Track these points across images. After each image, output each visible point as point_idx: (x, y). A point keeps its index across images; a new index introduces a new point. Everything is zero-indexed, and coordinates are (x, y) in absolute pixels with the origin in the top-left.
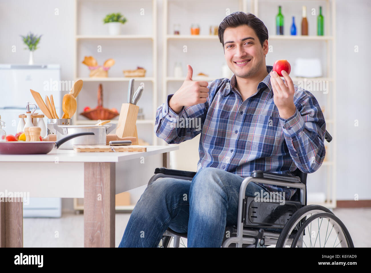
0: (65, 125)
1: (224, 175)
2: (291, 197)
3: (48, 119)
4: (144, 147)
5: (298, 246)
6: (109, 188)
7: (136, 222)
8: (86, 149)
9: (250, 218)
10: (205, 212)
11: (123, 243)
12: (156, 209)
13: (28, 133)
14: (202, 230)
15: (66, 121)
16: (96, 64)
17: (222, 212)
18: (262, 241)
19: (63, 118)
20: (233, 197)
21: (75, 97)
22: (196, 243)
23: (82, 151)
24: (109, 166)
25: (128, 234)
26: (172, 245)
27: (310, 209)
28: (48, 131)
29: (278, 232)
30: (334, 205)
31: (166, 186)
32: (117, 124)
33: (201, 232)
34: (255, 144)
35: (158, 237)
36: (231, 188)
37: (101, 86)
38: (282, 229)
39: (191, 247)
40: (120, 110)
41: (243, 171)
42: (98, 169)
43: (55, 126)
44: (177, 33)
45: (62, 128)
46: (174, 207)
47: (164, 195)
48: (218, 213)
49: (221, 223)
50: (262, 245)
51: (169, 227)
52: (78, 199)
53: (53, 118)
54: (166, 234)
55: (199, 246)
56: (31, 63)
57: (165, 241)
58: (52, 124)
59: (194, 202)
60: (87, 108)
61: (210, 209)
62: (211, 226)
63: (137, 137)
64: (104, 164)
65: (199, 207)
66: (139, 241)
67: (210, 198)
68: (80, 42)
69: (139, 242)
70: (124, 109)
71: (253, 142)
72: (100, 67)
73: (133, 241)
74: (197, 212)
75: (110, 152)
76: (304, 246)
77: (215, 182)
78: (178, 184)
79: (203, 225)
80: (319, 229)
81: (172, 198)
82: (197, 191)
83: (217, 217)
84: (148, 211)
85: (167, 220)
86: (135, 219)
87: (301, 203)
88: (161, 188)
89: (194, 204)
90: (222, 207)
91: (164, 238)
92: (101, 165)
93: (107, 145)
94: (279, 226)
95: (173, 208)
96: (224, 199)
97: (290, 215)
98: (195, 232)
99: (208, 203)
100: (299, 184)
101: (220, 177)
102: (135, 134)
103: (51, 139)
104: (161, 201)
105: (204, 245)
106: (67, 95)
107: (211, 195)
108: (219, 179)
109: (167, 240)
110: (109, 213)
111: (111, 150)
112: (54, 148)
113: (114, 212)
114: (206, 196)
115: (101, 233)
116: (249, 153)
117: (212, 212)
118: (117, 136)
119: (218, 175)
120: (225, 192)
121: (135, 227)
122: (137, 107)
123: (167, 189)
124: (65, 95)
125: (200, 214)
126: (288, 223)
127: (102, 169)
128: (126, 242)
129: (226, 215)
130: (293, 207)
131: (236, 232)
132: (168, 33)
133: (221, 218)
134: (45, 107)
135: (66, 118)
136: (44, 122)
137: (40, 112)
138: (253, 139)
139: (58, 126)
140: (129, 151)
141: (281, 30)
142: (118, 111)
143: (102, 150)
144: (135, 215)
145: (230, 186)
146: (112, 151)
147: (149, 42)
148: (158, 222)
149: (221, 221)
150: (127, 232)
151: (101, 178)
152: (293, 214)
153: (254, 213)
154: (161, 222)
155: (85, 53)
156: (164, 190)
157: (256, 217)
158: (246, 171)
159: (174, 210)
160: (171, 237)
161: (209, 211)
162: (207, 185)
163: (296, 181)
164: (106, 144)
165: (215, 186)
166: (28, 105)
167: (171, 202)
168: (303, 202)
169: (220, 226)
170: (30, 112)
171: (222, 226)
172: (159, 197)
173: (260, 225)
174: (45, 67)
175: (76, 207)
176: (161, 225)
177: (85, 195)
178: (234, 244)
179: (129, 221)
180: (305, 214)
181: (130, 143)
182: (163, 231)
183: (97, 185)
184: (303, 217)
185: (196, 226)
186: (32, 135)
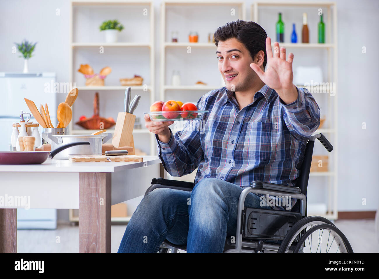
0: (60, 134)
1: (224, 186)
3: (42, 128)
4: (140, 157)
7: (132, 234)
8: (81, 159)
9: (249, 229)
10: (205, 224)
12: (152, 220)
13: (22, 142)
14: (202, 242)
15: (61, 130)
16: (93, 72)
17: (222, 224)
19: (58, 127)
20: (233, 209)
21: (70, 106)
23: (77, 161)
24: (105, 176)
25: (124, 245)
27: (310, 220)
28: (42, 141)
29: (278, 244)
30: (335, 216)
31: (163, 196)
32: (113, 134)
33: (201, 245)
34: (252, 153)
35: (155, 249)
36: (232, 199)
37: (97, 95)
38: (281, 241)
40: (116, 120)
41: (242, 181)
42: (94, 179)
43: (50, 136)
44: (175, 40)
45: (57, 138)
46: (171, 218)
47: (161, 206)
48: (218, 225)
49: (221, 235)
51: (166, 239)
52: (74, 210)
53: (48, 127)
54: (163, 246)
56: (26, 71)
58: (47, 134)
59: (193, 213)
60: (83, 117)
61: (211, 221)
63: (134, 147)
64: (100, 174)
65: (200, 219)
67: (210, 210)
68: (76, 50)
70: (120, 118)
71: (249, 151)
72: (96, 75)
74: (198, 224)
75: (106, 162)
77: (216, 193)
78: (175, 194)
79: (203, 237)
81: (169, 209)
82: (198, 203)
83: (217, 229)
84: (144, 222)
85: (164, 231)
86: (131, 230)
87: (301, 214)
88: (158, 199)
89: (194, 215)
90: (222, 219)
91: (161, 250)
92: (96, 175)
93: (103, 155)
94: (279, 238)
95: (170, 219)
96: (225, 211)
97: (290, 227)
98: (195, 244)
99: (208, 215)
100: (299, 194)
101: (221, 188)
102: (132, 144)
103: (45, 148)
104: (157, 212)
106: (62, 104)
107: (212, 206)
108: (220, 191)
110: (105, 225)
112: (49, 158)
113: (110, 224)
114: (207, 208)
115: (97, 245)
116: (247, 163)
117: (212, 225)
118: (113, 146)
119: (219, 185)
120: (226, 204)
121: (132, 238)
122: (134, 115)
123: (163, 200)
124: (60, 104)
125: (200, 226)
126: (288, 234)
127: (98, 179)
129: (226, 227)
130: (293, 218)
131: (235, 244)
132: (166, 40)
133: (222, 230)
134: (40, 115)
135: (61, 127)
136: (38, 132)
137: (34, 121)
138: (249, 148)
139: (53, 135)
140: (126, 161)
141: (281, 38)
142: (115, 120)
143: (97, 160)
144: (131, 227)
145: (231, 197)
146: (108, 161)
147: (146, 50)
148: (154, 233)
149: (221, 233)
151: (96, 189)
152: (293, 225)
153: (253, 225)
154: (157, 234)
155: (81, 61)
156: (160, 201)
157: (255, 229)
158: (245, 182)
159: (171, 221)
160: (168, 249)
161: (210, 223)
162: (208, 197)
163: (296, 191)
164: (101, 154)
165: (216, 197)
166: (23, 114)
167: (168, 213)
168: (303, 213)
170: (24, 121)
171: (222, 239)
172: (156, 208)
173: (260, 237)
174: (40, 75)
175: (72, 219)
176: (157, 237)
177: (80, 206)
179: (125, 233)
180: (305, 225)
181: (127, 152)
182: (160, 243)
183: (92, 196)
184: (303, 228)
185: (196, 238)
186: (26, 145)
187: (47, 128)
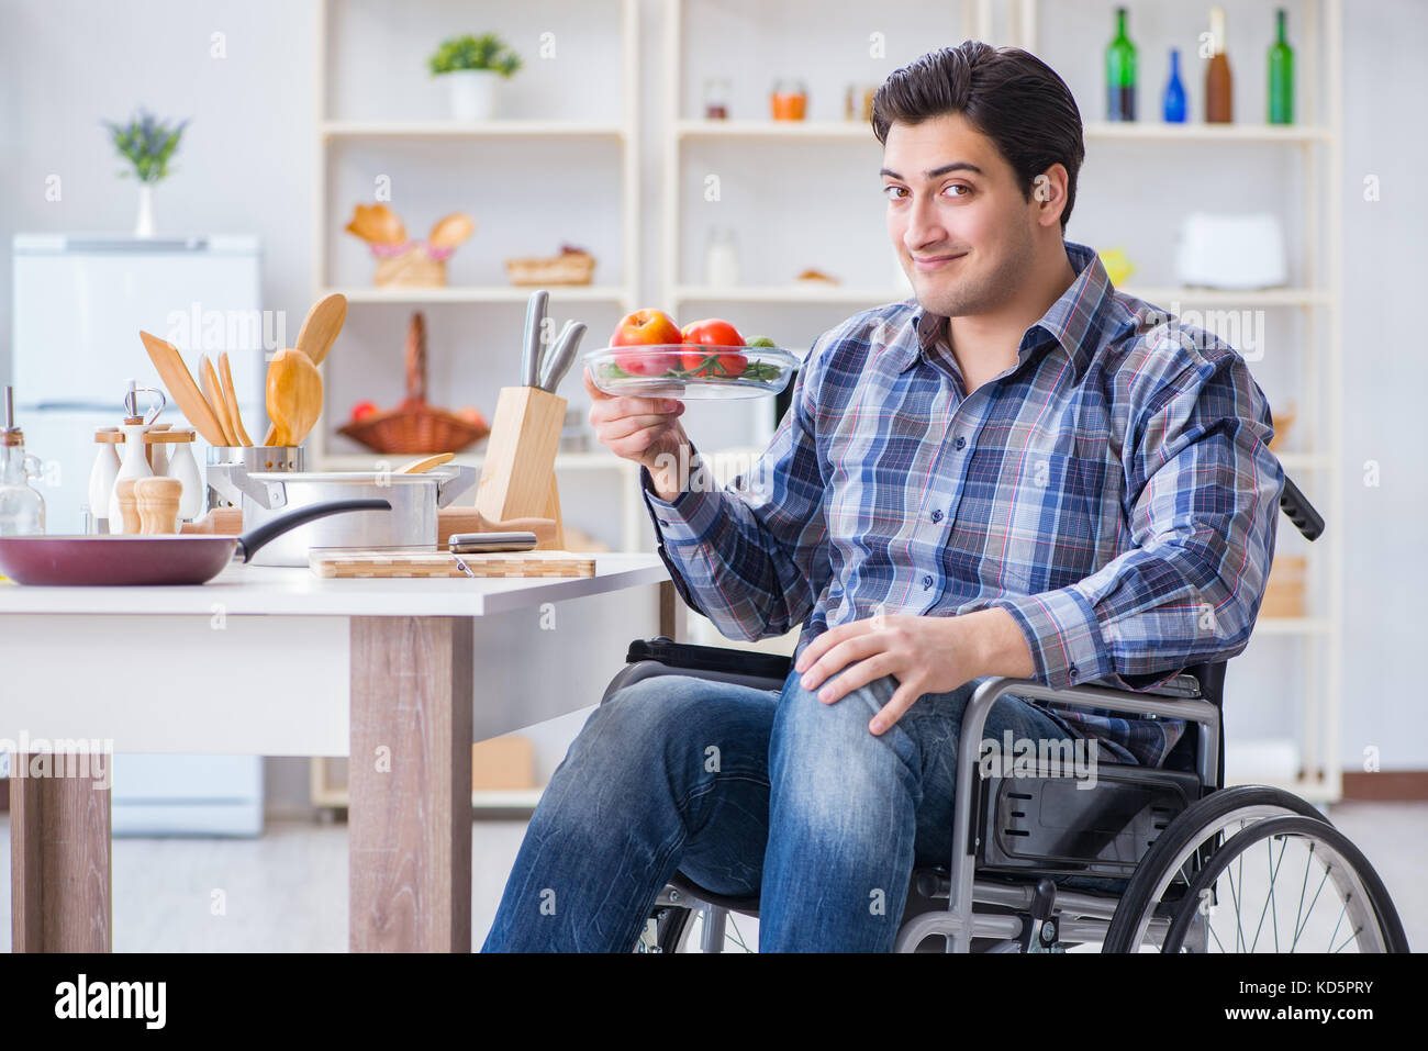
0: (276, 471)
2: (1164, 755)
3: (210, 450)
4: (585, 557)
5: (1189, 949)
6: (447, 716)
7: (550, 850)
8: (358, 563)
9: (1002, 835)
10: (832, 816)
11: (500, 932)
12: (626, 796)
13: (131, 501)
15: (279, 456)
16: (401, 232)
17: (897, 817)
18: (1050, 926)
19: (267, 444)
20: (940, 757)
21: (316, 363)
22: (797, 934)
23: (341, 573)
24: (447, 630)
25: (518, 895)
26: (693, 942)
27: (1236, 801)
28: (209, 495)
29: (1112, 892)
30: (1331, 790)
31: (667, 706)
32: (480, 471)
33: (817, 896)
34: (1016, 571)
35: (637, 910)
37: (419, 322)
38: (1125, 882)
39: (778, 952)
40: (493, 416)
42: (405, 643)
43: (238, 476)
44: (719, 113)
45: (265, 483)
46: (699, 791)
47: (660, 744)
48: (882, 820)
49: (894, 858)
50: (1046, 945)
51: (680, 869)
52: (328, 761)
53: (231, 442)
54: (670, 896)
55: (807, 947)
56: (145, 230)
57: (670, 927)
58: (226, 468)
59: (789, 774)
60: (365, 408)
61: (854, 803)
62: (856, 870)
63: (558, 515)
64: (428, 623)
65: (812, 795)
66: (560, 925)
67: (852, 761)
68: (336, 149)
69: (562, 929)
70: (508, 410)
71: (1009, 561)
72: (414, 244)
73: (539, 925)
74: (803, 816)
75: (451, 576)
76: (1213, 948)
79: (825, 865)
80: (1273, 882)
81: (691, 755)
82: (804, 732)
83: (879, 835)
84: (595, 806)
85: (673, 839)
86: (544, 837)
87: (1201, 777)
88: (648, 715)
89: (789, 781)
90: (898, 798)
91: (663, 916)
92: (415, 625)
93: (440, 549)
94: (1114, 870)
95: (693, 794)
96: (907, 764)
97: (1157, 827)
98: (794, 893)
99: (845, 780)
100: (1195, 703)
102: (552, 507)
103: (219, 525)
104: (647, 768)
105: (826, 944)
106: (286, 355)
107: (858, 748)
109: (676, 923)
110: (447, 817)
111: (456, 570)
112: (234, 560)
113: (466, 817)
114: (838, 754)
115: (416, 894)
117: (859, 818)
118: (480, 517)
120: (914, 740)
121: (548, 868)
122: (559, 399)
123: (670, 719)
124: (274, 356)
125: (812, 823)
126: (1149, 857)
127: (422, 642)
128: (512, 927)
129: (914, 826)
130: (1169, 793)
131: (947, 891)
132: (683, 112)
133: (896, 840)
134: (198, 398)
135: (282, 445)
136: (194, 462)
137: (179, 422)
138: (1008, 549)
139: (249, 474)
140: (529, 575)
141: (1124, 104)
142: (485, 419)
143: (417, 570)
144: (545, 824)
146: (461, 572)
147: (606, 146)
148: (635, 849)
149: (895, 851)
150: (516, 888)
151: (416, 678)
152: (1171, 820)
153: (1018, 818)
154: (646, 849)
155: (357, 192)
156: (657, 722)
157: (1026, 834)
159: (700, 803)
160: (690, 910)
161: (850, 810)
163: (1183, 692)
164: (436, 547)
166: (133, 394)
167: (687, 772)
168: (1208, 772)
169: (892, 870)
170: (139, 421)
171: (897, 871)
172: (641, 751)
173: (1042, 865)
174: (202, 246)
175: (322, 796)
176: (646, 862)
177: (353, 744)
178: (937, 940)
179: (522, 848)
180: (1216, 821)
181: (533, 541)
182: (654, 885)
183: (400, 707)
184: (1209, 831)
185: (796, 870)
186: (148, 513)
187: (228, 445)
